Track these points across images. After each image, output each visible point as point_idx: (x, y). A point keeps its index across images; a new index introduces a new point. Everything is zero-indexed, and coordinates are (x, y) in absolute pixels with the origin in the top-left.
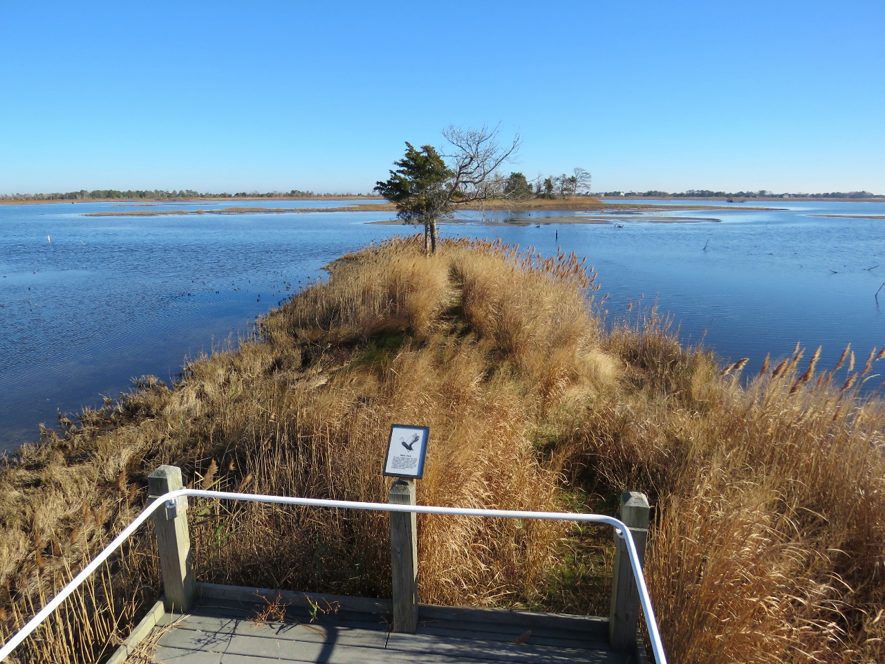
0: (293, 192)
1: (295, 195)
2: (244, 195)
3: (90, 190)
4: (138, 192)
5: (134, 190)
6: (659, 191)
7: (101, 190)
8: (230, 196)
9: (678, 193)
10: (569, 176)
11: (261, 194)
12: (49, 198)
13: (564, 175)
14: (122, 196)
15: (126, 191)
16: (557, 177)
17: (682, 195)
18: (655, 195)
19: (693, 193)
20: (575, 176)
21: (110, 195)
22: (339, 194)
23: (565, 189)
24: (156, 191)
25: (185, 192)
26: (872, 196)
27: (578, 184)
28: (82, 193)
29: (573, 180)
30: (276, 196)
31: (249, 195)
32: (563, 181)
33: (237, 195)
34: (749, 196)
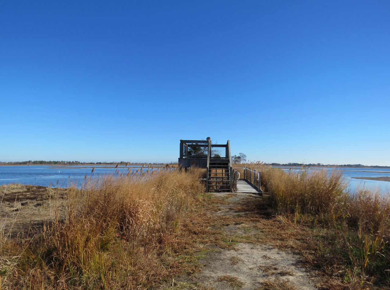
0: (121, 162)
1: (122, 163)
2: (100, 163)
3: (33, 161)
4: (54, 161)
5: (52, 160)
6: (276, 163)
7: (38, 160)
8: (94, 164)
9: (285, 164)
10: (237, 156)
11: (107, 163)
12: (14, 164)
13: (235, 155)
14: (47, 163)
15: (49, 161)
16: (233, 156)
17: (286, 165)
18: (275, 165)
19: (291, 164)
20: (240, 156)
21: (41, 163)
22: (141, 163)
23: (236, 161)
24: (62, 161)
25: (74, 161)
26: (364, 166)
27: (241, 159)
28: (29, 162)
29: (239, 158)
30: (114, 164)
31: (103, 163)
32: (235, 158)
33: (97, 163)
34: (314, 165)
